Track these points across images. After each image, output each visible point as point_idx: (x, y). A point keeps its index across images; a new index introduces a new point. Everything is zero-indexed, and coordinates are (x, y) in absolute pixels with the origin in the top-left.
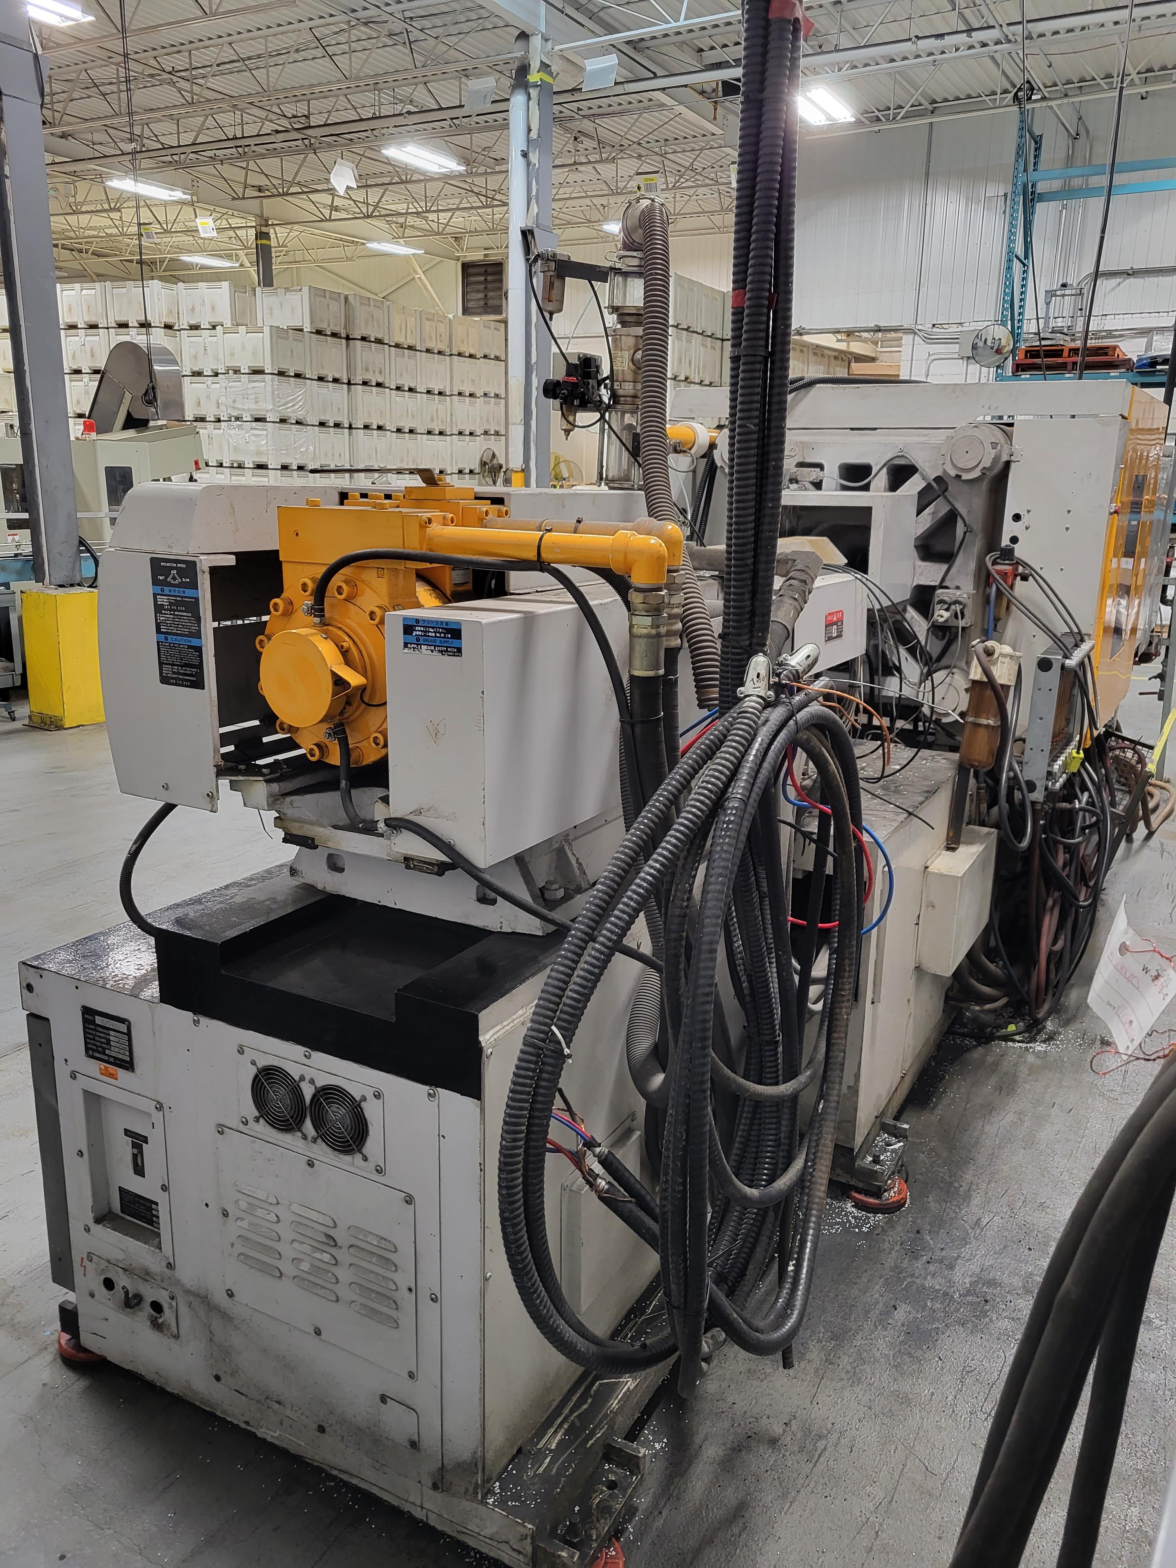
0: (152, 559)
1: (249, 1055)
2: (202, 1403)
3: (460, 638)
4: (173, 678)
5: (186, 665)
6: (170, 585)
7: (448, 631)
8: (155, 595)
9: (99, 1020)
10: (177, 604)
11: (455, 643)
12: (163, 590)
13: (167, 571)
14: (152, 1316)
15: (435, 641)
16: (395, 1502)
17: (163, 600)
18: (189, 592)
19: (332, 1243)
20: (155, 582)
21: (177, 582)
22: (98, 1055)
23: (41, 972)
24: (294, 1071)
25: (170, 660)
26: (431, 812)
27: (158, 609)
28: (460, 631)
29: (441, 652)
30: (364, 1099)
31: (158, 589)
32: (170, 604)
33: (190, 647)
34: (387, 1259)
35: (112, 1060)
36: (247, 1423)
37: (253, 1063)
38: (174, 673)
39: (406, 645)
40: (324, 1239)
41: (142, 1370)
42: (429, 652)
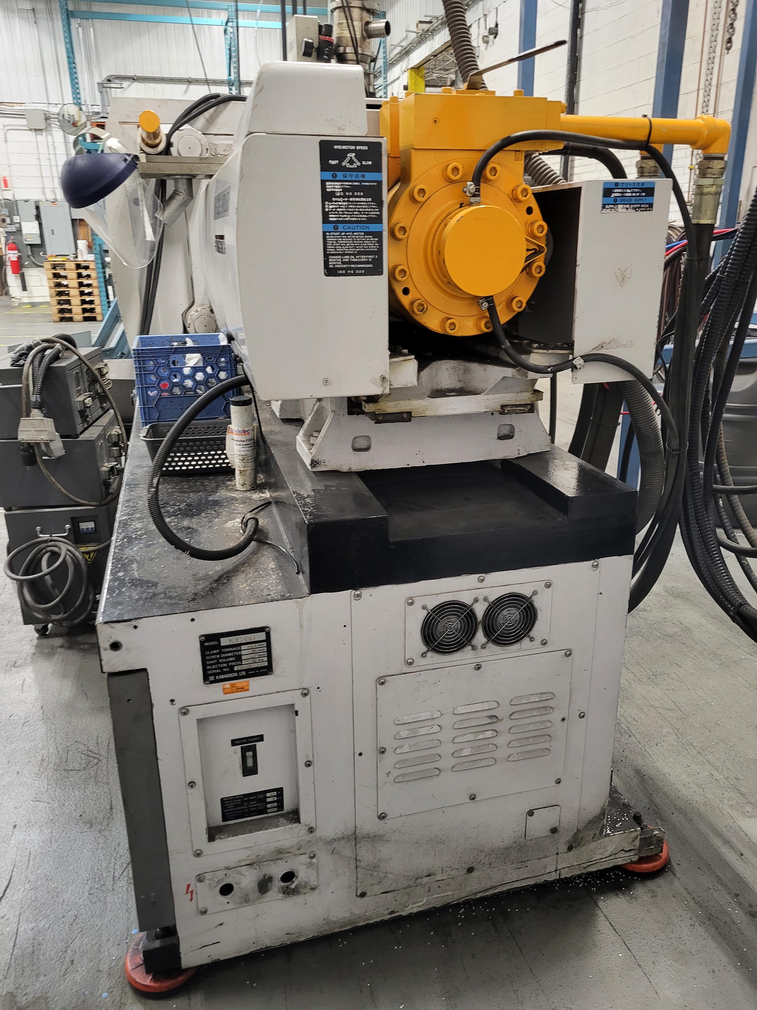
0: (322, 143)
1: (419, 603)
2: (342, 927)
3: (652, 195)
4: (342, 269)
5: (360, 253)
6: (345, 169)
7: (643, 190)
8: (323, 182)
9: (224, 642)
10: (353, 189)
11: (648, 200)
12: (334, 176)
13: (342, 155)
14: (282, 888)
15: (631, 200)
16: (532, 882)
17: (334, 187)
18: (369, 176)
19: (495, 720)
20: (325, 167)
21: (354, 166)
22: (222, 677)
23: (134, 623)
24: (466, 599)
25: (340, 250)
26: (612, 344)
27: (327, 196)
28: (653, 189)
29: (635, 209)
30: (535, 593)
31: (328, 175)
32: (344, 190)
33: (367, 233)
34: (546, 707)
35: (244, 673)
36: (393, 912)
37: (424, 608)
38: (343, 263)
39: (604, 207)
40: (489, 721)
41: (269, 942)
42: (625, 210)
